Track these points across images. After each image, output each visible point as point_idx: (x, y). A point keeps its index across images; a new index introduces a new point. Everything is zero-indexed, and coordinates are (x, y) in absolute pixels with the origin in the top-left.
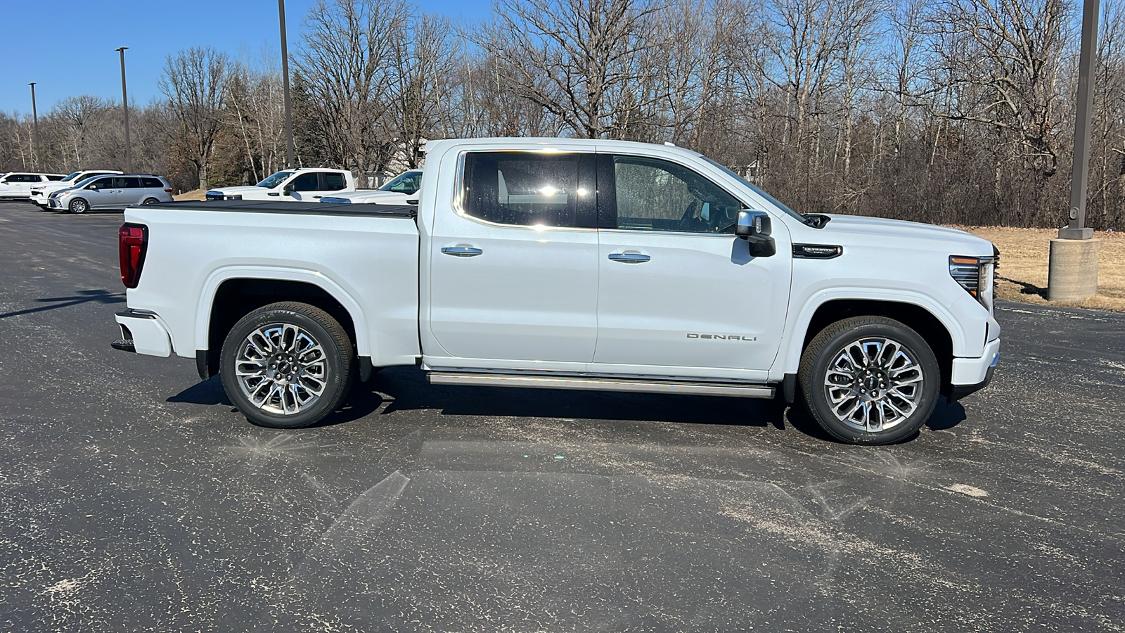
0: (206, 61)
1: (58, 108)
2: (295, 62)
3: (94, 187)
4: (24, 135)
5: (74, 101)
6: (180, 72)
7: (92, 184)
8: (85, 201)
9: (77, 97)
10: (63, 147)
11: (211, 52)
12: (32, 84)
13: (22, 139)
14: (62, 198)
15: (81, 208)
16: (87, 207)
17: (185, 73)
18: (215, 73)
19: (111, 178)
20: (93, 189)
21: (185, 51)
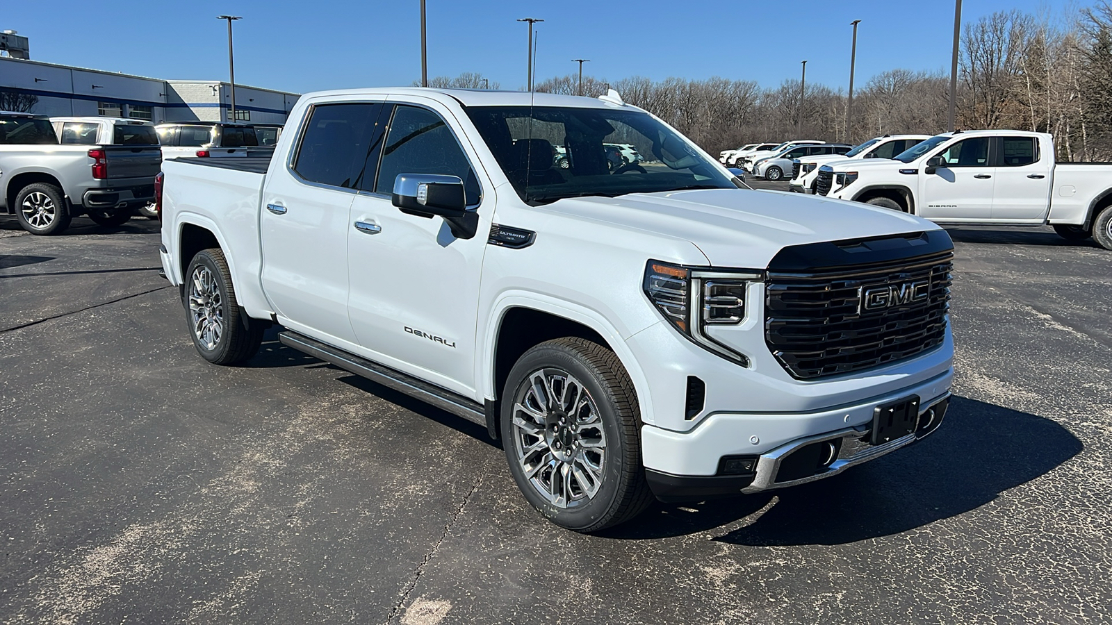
0: (1008, 25)
1: (872, 83)
2: (1092, 18)
3: (789, 156)
4: (840, 110)
5: (888, 76)
6: (977, 40)
7: (789, 153)
8: (780, 170)
9: (891, 71)
10: (870, 119)
11: (1015, 16)
12: (804, 62)
13: (838, 113)
14: (760, 166)
15: (775, 175)
16: (782, 174)
17: (983, 40)
18: (1014, 37)
19: (806, 148)
20: (789, 158)
21: (987, 18)
